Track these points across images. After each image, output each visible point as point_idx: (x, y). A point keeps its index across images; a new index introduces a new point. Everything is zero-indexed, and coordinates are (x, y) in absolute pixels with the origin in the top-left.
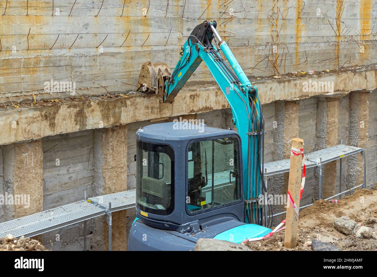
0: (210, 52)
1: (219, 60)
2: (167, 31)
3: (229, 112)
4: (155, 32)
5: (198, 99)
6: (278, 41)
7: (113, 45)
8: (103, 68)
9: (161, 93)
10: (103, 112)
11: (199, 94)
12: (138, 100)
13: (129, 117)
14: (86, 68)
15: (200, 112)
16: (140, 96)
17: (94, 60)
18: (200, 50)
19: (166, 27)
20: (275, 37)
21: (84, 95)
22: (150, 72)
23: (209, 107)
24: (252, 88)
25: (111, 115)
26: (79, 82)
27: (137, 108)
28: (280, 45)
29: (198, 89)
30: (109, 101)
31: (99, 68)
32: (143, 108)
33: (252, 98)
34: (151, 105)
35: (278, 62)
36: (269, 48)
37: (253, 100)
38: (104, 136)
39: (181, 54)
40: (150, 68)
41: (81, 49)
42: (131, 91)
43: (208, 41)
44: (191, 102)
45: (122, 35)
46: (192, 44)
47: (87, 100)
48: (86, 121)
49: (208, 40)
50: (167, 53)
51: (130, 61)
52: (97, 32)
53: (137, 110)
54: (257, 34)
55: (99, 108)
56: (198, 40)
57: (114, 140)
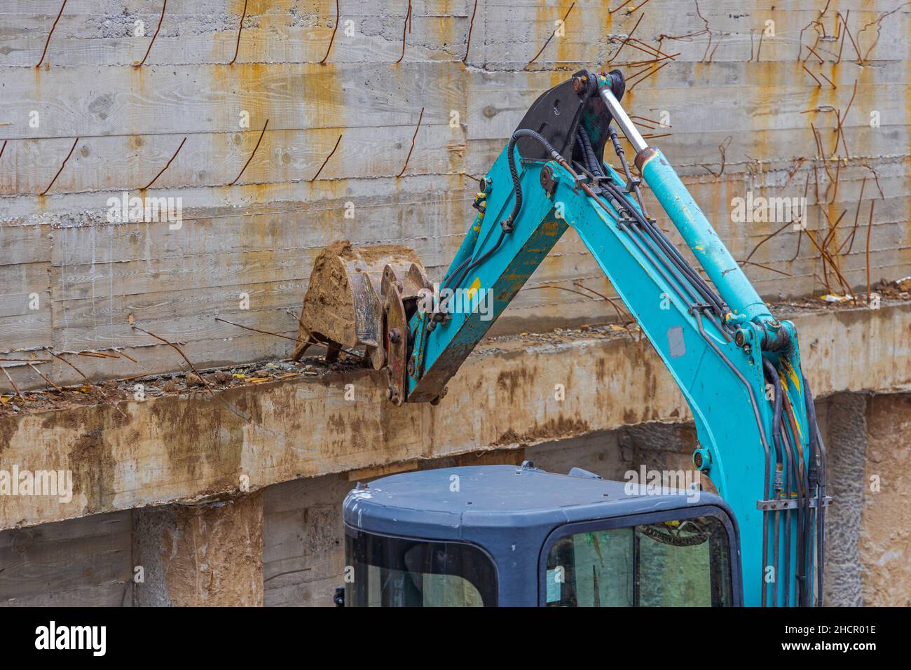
0: (601, 195)
1: (638, 224)
2: (405, 119)
3: (648, 440)
4: (359, 124)
5: (528, 388)
6: (841, 152)
7: (202, 180)
8: (168, 270)
9: (397, 364)
10: (175, 443)
11: (535, 369)
12: (304, 393)
13: (269, 462)
14: (106, 273)
15: (539, 441)
16: (309, 380)
17: (134, 239)
18: (560, 188)
19: (401, 104)
20: (826, 135)
21: (99, 379)
22: (350, 281)
23: (570, 422)
24: (775, 330)
25: (203, 454)
26: (79, 326)
27: (299, 427)
28: (849, 169)
29: (530, 351)
30: (195, 399)
31: (153, 272)
32: (320, 426)
33: (776, 365)
34: (353, 413)
35: (842, 236)
36: (803, 182)
37: (780, 375)
38: (175, 536)
39: (477, 205)
40: (349, 267)
41: (82, 197)
42: (273, 358)
43: (591, 152)
44: (503, 399)
45: (238, 138)
46: (523, 164)
47: (113, 395)
48: (112, 477)
49: (589, 148)
50: (405, 209)
51: (269, 240)
52: (143, 129)
53: (298, 432)
54: (758, 123)
55: (159, 425)
56: (549, 147)
57: (213, 551)
